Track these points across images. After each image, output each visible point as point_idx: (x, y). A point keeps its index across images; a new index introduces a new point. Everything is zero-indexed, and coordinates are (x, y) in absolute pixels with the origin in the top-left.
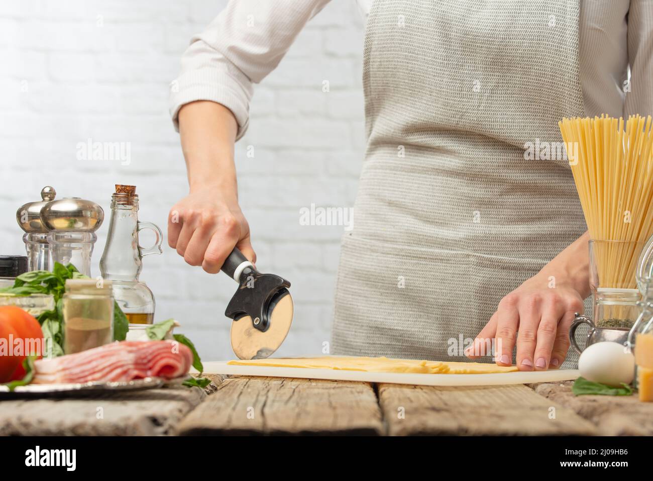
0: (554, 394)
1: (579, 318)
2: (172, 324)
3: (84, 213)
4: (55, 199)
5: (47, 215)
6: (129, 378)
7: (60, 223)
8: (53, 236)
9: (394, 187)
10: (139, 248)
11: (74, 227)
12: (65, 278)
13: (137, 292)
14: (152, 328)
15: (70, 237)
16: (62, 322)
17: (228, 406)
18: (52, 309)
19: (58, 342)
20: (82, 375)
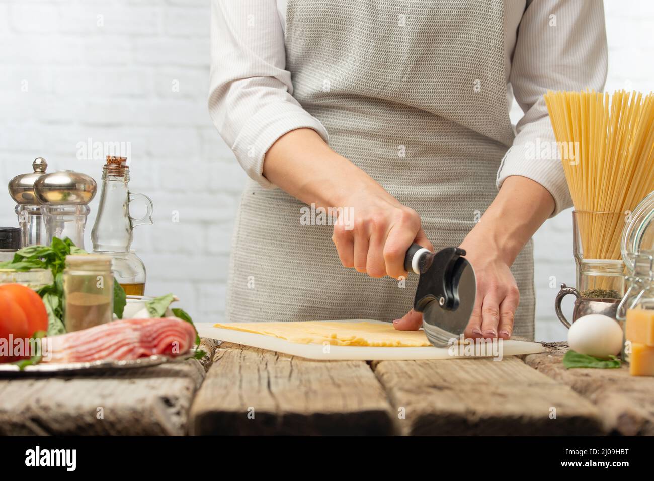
0: (543, 366)
1: (565, 289)
2: (171, 299)
3: (77, 186)
4: (47, 171)
5: (40, 187)
6: (135, 356)
7: (53, 196)
8: (46, 208)
10: (130, 219)
11: (67, 200)
12: (65, 253)
13: (129, 262)
14: (152, 303)
15: (62, 210)
16: (63, 297)
17: (234, 383)
18: (51, 284)
19: (57, 316)
20: (88, 353)
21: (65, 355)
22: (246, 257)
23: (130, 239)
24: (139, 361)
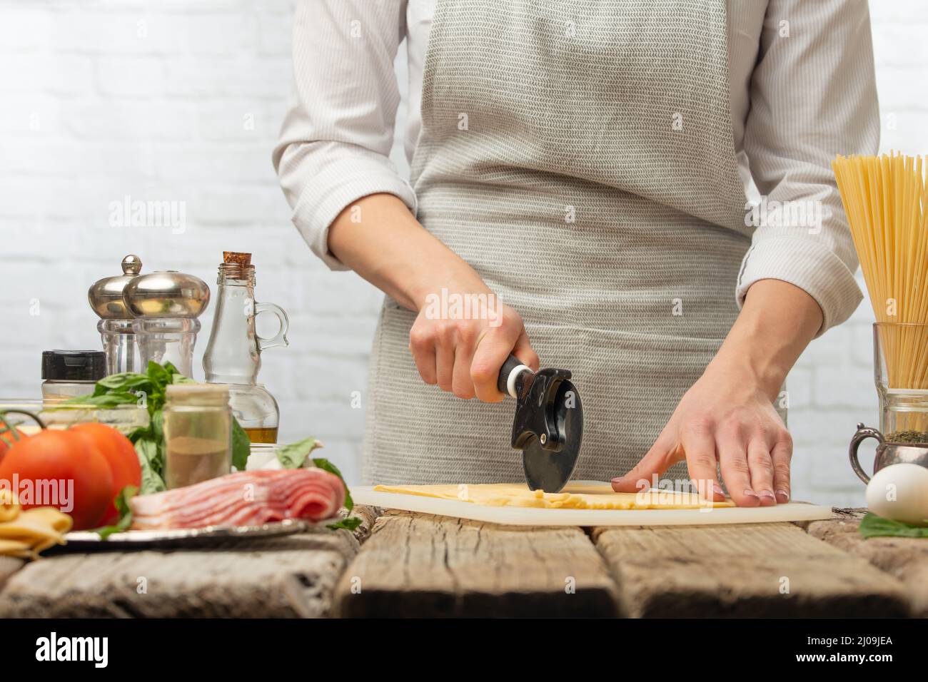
0: (832, 536)
1: (863, 431)
2: (312, 445)
3: (182, 293)
4: (142, 273)
5: (132, 295)
6: (261, 521)
7: (149, 306)
8: (141, 324)
9: (464, 242)
10: (256, 338)
11: (169, 312)
12: (164, 383)
13: (255, 399)
14: (285, 451)
15: (163, 326)
16: (162, 444)
17: (398, 557)
18: (146, 425)
19: (155, 469)
20: (196, 517)
21: (164, 519)
22: (390, 396)
23: (257, 365)
24: (266, 527)
